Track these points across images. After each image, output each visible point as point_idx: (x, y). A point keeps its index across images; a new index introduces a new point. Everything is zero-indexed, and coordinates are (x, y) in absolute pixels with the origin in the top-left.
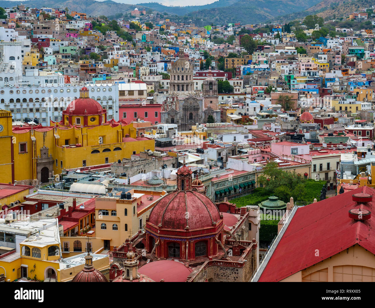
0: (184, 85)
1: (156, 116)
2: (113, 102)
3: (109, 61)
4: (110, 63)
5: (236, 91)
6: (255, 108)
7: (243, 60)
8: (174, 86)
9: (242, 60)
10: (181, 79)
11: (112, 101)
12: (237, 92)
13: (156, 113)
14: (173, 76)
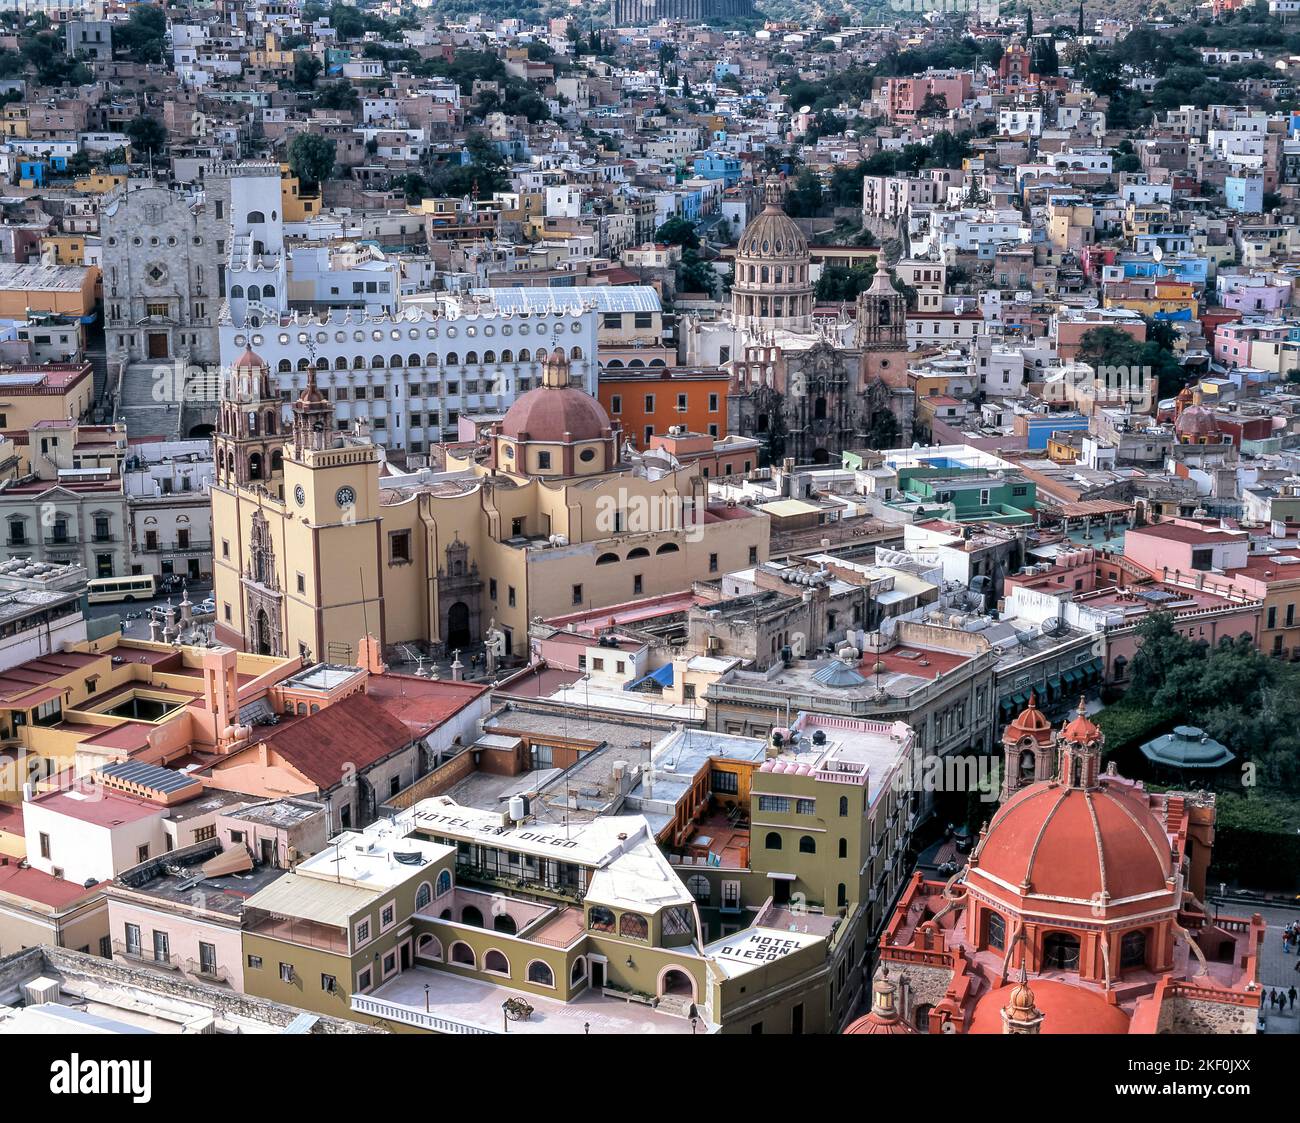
0: (782, 299)
1: (713, 407)
2: (585, 367)
3: (513, 200)
4: (517, 207)
5: (926, 303)
6: (1006, 373)
7: (931, 188)
8: (750, 299)
9: (927, 188)
10: (771, 278)
11: (581, 363)
12: (931, 308)
13: (713, 399)
14: (746, 269)
